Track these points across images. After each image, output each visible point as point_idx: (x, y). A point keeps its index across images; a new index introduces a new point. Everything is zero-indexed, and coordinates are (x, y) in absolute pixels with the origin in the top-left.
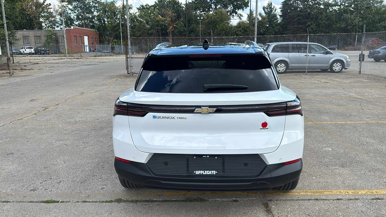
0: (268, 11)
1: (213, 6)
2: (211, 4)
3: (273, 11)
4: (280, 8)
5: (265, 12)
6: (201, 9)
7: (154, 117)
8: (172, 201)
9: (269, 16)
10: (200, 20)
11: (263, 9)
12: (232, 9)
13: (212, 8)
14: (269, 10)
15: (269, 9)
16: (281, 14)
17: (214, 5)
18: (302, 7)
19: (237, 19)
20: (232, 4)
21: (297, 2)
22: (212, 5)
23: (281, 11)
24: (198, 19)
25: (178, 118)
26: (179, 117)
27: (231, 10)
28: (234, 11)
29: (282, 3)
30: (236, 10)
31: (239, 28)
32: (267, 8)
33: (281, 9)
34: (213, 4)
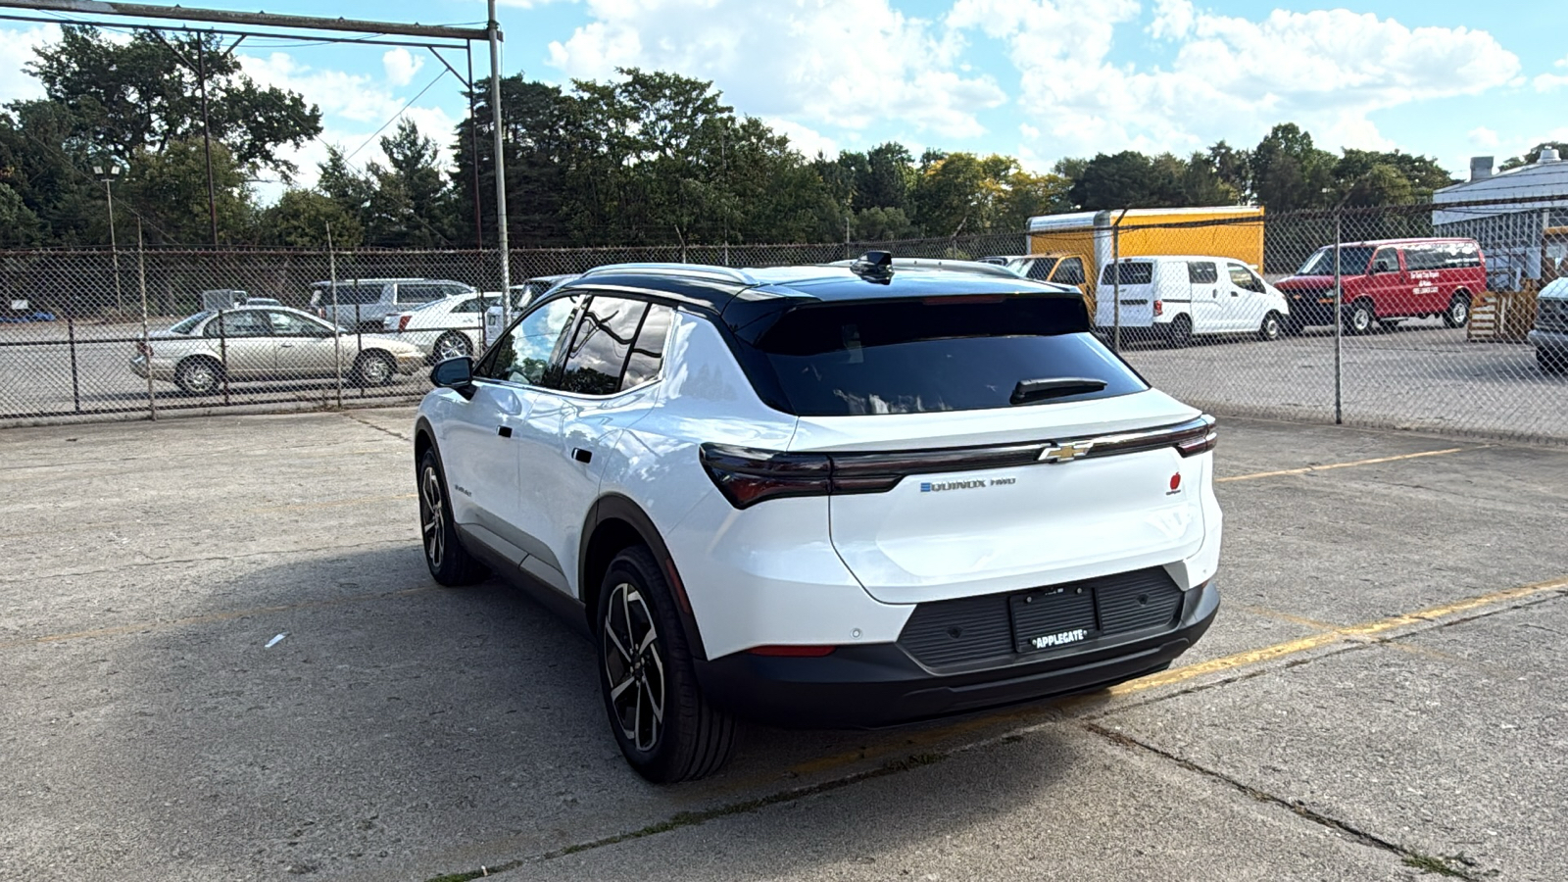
0: (405, 156)
1: (157, 122)
2: (149, 112)
3: (423, 155)
4: (453, 147)
5: (396, 163)
6: (99, 133)
7: (926, 487)
8: (843, 782)
9: (409, 177)
10: (108, 180)
11: (385, 149)
12: (246, 138)
13: (153, 132)
14: (408, 153)
15: (408, 149)
16: (457, 170)
17: (161, 118)
18: (532, 145)
19: (275, 179)
20: (246, 118)
21: (513, 126)
22: (154, 117)
23: (457, 157)
24: (97, 172)
25: (992, 482)
26: (995, 479)
27: (242, 144)
28: (255, 151)
29: (458, 127)
30: (266, 142)
31: (293, 217)
32: (399, 145)
33: (455, 152)
34: (156, 112)
